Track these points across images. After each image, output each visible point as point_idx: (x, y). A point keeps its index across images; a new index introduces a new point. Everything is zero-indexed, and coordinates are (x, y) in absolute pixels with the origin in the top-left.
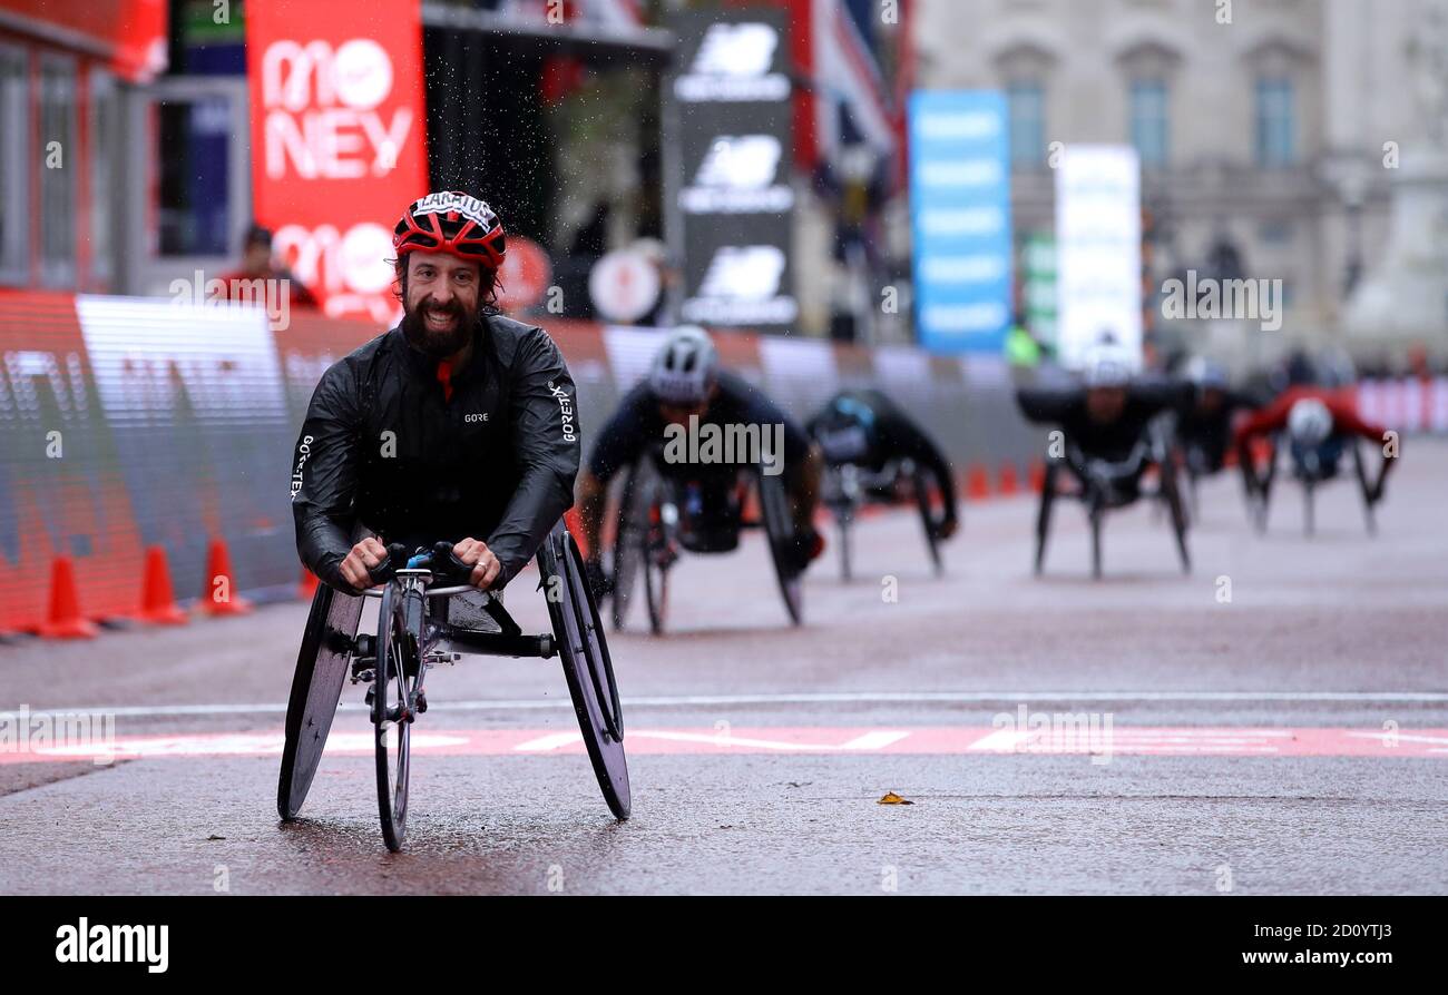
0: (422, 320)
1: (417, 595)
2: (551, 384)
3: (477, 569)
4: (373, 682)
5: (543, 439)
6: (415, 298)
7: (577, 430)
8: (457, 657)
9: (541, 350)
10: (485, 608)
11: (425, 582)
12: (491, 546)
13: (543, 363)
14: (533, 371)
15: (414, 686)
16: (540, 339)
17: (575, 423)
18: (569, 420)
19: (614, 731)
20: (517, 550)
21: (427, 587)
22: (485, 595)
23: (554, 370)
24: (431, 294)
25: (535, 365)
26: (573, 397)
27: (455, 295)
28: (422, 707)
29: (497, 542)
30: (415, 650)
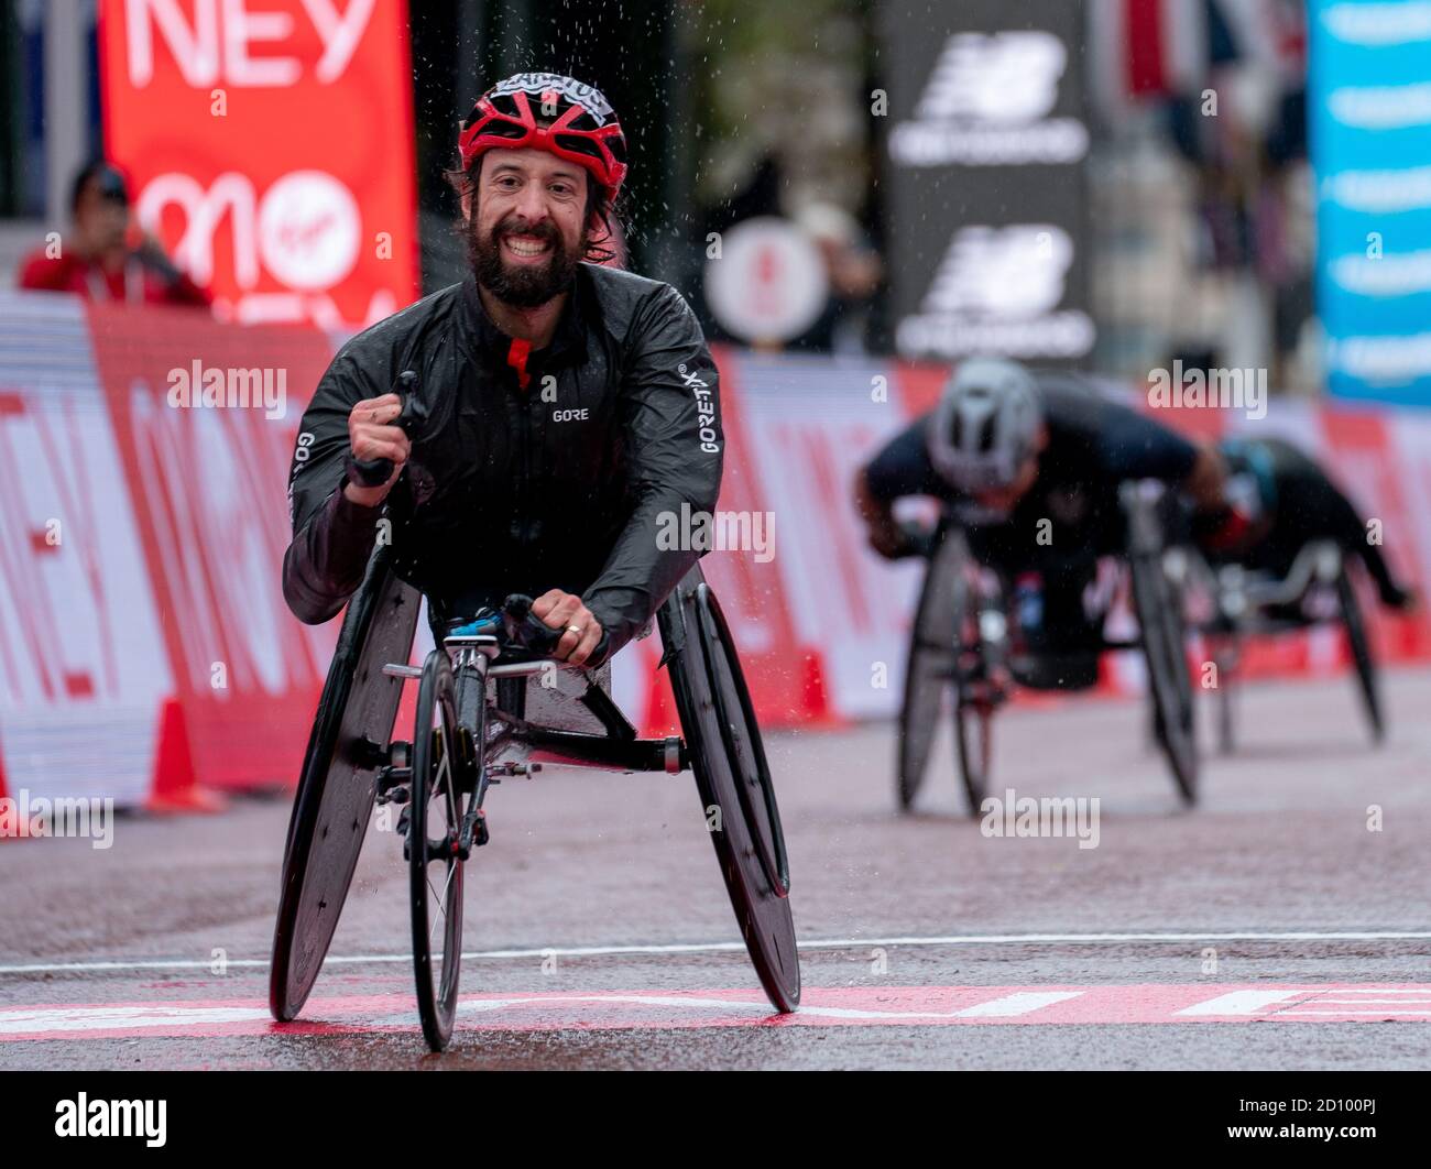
0: (498, 250)
1: (475, 674)
2: (682, 368)
3: (567, 636)
4: (408, 803)
5: (670, 449)
6: (488, 218)
7: (720, 438)
8: (537, 768)
9: (670, 318)
10: (584, 700)
11: (488, 656)
12: (589, 604)
13: (672, 337)
14: (656, 349)
15: (470, 807)
16: (669, 302)
17: (716, 426)
18: (709, 422)
19: (775, 883)
20: (627, 611)
21: (491, 663)
22: (580, 678)
23: (686, 348)
24: (512, 211)
25: (659, 340)
26: (715, 388)
27: (550, 212)
28: (481, 836)
29: (597, 598)
30: (472, 753)
